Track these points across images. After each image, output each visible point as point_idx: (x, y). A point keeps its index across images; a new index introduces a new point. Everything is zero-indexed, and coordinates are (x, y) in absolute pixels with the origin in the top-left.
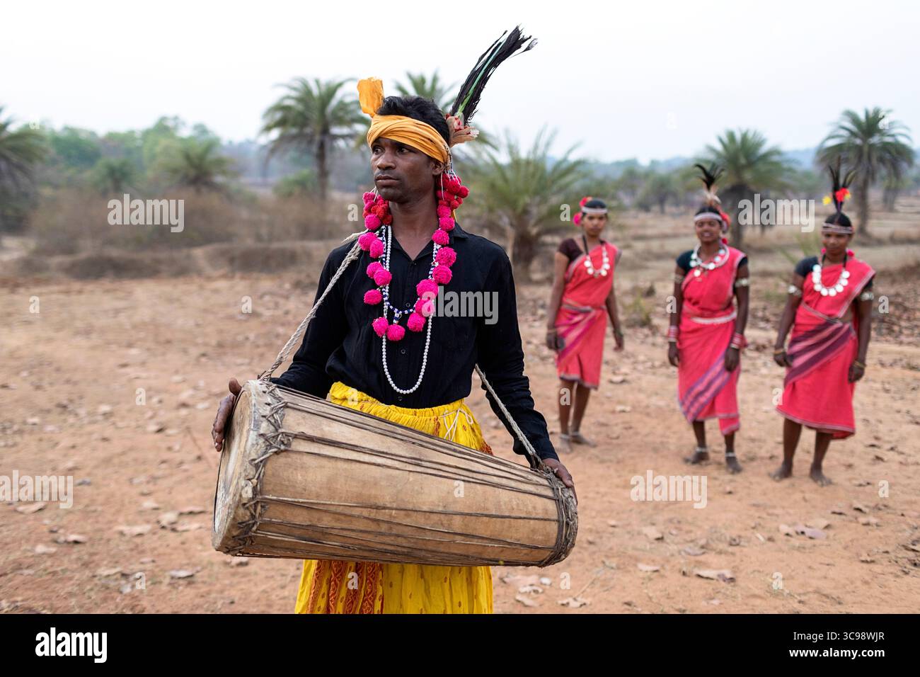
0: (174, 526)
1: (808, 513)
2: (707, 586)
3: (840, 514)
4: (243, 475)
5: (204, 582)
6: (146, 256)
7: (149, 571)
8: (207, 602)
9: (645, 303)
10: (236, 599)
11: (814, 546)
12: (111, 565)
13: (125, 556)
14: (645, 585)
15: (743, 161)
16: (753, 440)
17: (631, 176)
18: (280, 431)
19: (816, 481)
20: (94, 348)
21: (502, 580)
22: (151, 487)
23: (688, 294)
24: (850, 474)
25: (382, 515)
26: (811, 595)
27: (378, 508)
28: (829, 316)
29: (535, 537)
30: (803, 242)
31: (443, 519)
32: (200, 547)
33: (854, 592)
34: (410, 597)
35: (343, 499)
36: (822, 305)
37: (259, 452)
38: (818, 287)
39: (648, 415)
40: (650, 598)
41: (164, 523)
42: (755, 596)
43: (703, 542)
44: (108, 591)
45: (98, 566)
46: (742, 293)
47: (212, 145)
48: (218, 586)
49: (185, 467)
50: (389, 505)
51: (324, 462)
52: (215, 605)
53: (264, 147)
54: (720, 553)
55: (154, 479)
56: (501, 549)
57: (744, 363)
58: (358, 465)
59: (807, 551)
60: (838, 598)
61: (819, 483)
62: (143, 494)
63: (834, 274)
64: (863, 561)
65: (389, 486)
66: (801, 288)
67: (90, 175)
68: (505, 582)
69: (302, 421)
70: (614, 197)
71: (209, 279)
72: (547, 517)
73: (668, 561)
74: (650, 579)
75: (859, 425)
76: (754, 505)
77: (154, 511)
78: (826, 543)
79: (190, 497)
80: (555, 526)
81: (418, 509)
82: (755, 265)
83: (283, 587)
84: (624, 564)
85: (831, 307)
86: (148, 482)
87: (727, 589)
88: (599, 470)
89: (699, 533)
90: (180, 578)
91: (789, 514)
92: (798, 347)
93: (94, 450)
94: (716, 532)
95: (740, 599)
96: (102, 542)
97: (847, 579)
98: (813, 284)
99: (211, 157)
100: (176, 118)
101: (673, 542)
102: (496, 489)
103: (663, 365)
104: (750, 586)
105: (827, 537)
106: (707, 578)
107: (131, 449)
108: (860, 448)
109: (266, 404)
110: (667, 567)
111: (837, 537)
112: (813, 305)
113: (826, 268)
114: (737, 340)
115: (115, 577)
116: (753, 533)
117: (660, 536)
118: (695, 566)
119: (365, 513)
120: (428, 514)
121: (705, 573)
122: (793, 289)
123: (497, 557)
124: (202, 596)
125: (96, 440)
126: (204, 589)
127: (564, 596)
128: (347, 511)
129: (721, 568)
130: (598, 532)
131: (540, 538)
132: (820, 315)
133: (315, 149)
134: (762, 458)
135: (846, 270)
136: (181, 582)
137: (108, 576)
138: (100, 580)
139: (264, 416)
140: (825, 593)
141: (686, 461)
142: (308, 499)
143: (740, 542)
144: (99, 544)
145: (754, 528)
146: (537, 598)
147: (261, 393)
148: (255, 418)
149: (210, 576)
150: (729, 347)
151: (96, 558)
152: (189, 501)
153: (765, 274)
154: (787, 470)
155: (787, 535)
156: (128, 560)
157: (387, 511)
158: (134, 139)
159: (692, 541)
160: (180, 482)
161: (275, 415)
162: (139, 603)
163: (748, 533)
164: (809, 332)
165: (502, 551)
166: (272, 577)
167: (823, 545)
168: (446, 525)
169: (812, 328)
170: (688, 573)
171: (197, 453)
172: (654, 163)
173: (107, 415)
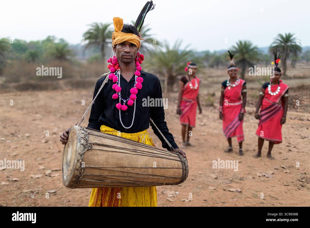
0: (50, 175)
1: (266, 169)
2: (232, 194)
3: (277, 169)
4: (76, 158)
5: (60, 194)
6: (43, 83)
7: (41, 190)
8: (61, 201)
9: (212, 98)
10: (71, 200)
11: (268, 180)
12: (28, 188)
13: (33, 185)
14: (211, 194)
15: (244, 51)
16: (248, 144)
17: (207, 56)
18: (88, 142)
19: (269, 158)
20: (24, 114)
21: (162, 193)
22: (42, 162)
23: (226, 95)
24: (280, 156)
25: (125, 170)
26: (267, 197)
27: (123, 167)
28: (274, 102)
29: (175, 174)
30: (265, 78)
31: (145, 170)
32: (59, 182)
33: (282, 196)
34: (131, 199)
35: (111, 165)
36: (272, 98)
37: (82, 150)
38: (270, 92)
39: (212, 136)
40: (213, 198)
41: (47, 174)
42: (248, 197)
43: (231, 179)
44: (26, 198)
45: (23, 189)
46: (244, 94)
47: (66, 45)
48: (64, 196)
49: (54, 154)
50: (127, 166)
51: (104, 152)
52: (63, 202)
53: (83, 46)
54: (237, 183)
55: (43, 159)
56: (164, 179)
57: (245, 119)
58: (116, 153)
59: (266, 182)
60: (277, 198)
61: (270, 159)
62: (40, 164)
63: (276, 88)
64: (285, 185)
65: (127, 160)
66: (264, 93)
67: (24, 56)
68: (163, 193)
69: (95, 139)
70: (202, 63)
71: (65, 91)
72: (179, 167)
73: (219, 186)
74: (213, 192)
75: (283, 139)
76: (248, 166)
77: (44, 170)
78: (272, 179)
79: (56, 165)
80: (181, 170)
81: (137, 167)
82: (248, 86)
83: (87, 196)
84: (204, 187)
85: (274, 99)
86: (42, 160)
87: (239, 195)
88: (196, 155)
89: (229, 176)
90: (51, 193)
91: (260, 169)
92: (263, 113)
93: (23, 149)
94: (235, 176)
95: (243, 199)
96: (25, 181)
97: (280, 191)
98: (268, 91)
99: (65, 49)
100: (53, 37)
101: (221, 179)
102: (162, 159)
103: (218, 119)
104: (247, 194)
105: (273, 177)
106: (232, 191)
107: (36, 148)
108: (284, 147)
109: (82, 133)
110: (219, 188)
111: (276, 177)
112: (268, 98)
113: (272, 86)
114: (243, 110)
115: (29, 193)
116: (248, 176)
117: (216, 177)
118: (228, 187)
119: (119, 169)
120: (140, 169)
121: (231, 190)
122: (261, 93)
123: (163, 182)
124: (59, 199)
125: (24, 145)
126: (60, 197)
127: (183, 198)
128: (113, 169)
129: (237, 188)
130: (195, 176)
131: (177, 174)
132: (271, 102)
133: (100, 47)
134: (251, 151)
135: (279, 86)
136: (52, 194)
137: (26, 192)
138: (23, 193)
139: (82, 138)
140: (272, 196)
141: (225, 151)
142: (99, 166)
143: (243, 179)
144: (24, 181)
145: (248, 174)
146: (174, 199)
147: (80, 130)
148: (79, 138)
149: (62, 192)
150: (240, 113)
151: (22, 186)
152: (55, 166)
153: (252, 89)
154: (259, 154)
155: (259, 176)
156: (34, 187)
157: (126, 168)
158: (39, 44)
159: (227, 179)
160: (52, 160)
161: (86, 137)
162: (37, 202)
163: (246, 176)
164: (267, 108)
165: (165, 180)
166: (83, 192)
167: (271, 180)
168: (146, 172)
169: (267, 106)
170: (226, 190)
171: (58, 150)
172: (215, 52)
173: (28, 137)
